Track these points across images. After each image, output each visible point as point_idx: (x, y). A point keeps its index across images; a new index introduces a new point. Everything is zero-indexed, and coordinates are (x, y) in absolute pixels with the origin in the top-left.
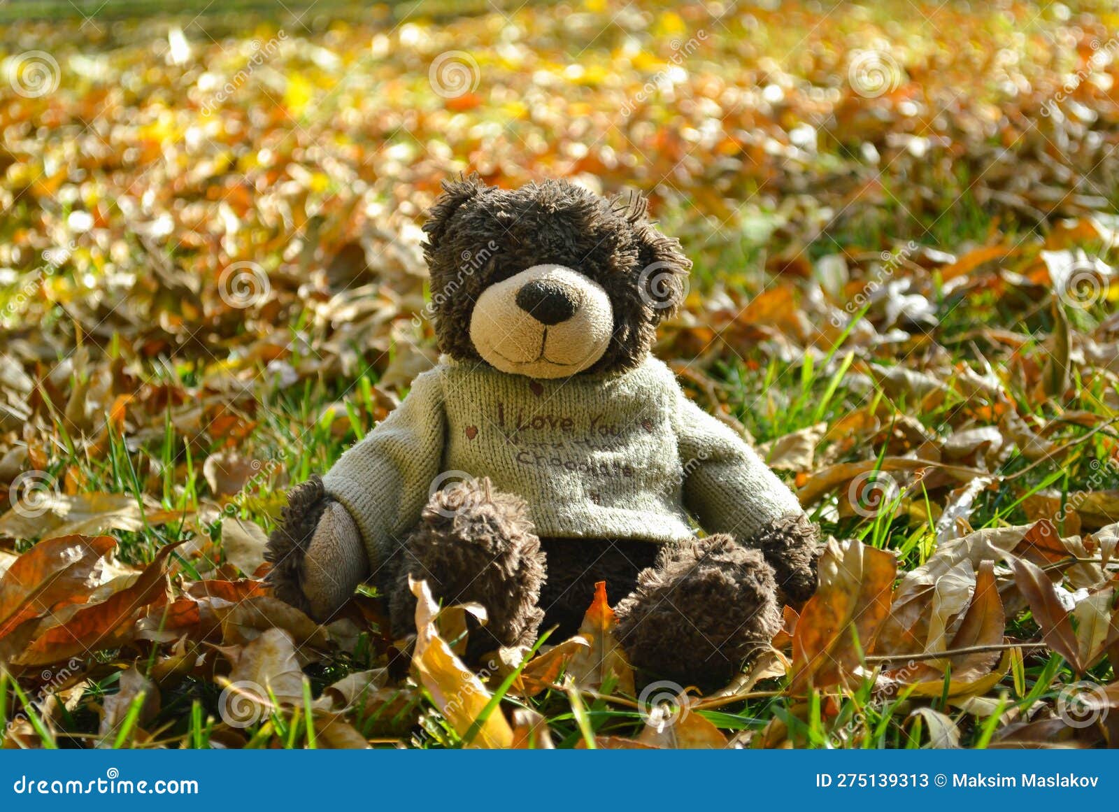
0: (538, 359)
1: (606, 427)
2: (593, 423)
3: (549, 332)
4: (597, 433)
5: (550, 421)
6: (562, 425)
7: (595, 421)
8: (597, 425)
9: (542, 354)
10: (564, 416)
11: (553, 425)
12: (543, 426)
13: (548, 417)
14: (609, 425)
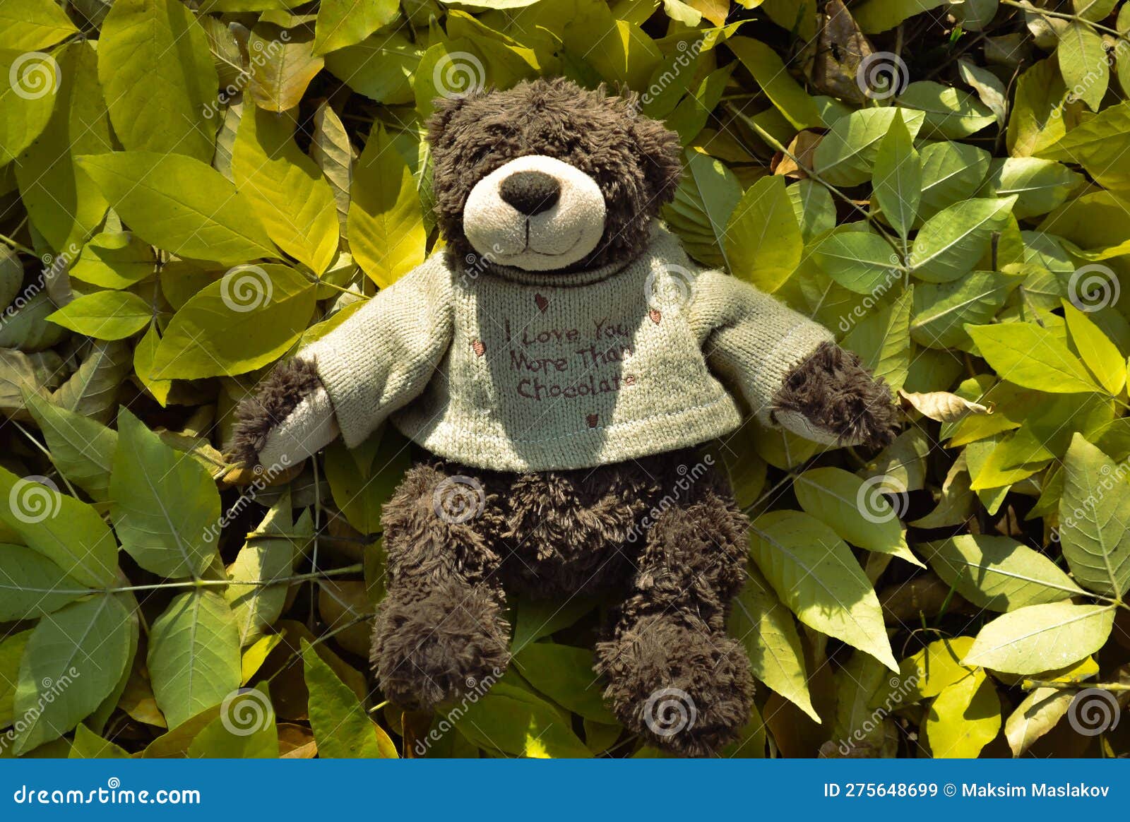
0: (524, 250)
1: (612, 327)
2: (599, 327)
3: (531, 222)
4: (604, 335)
5: (556, 334)
6: (569, 336)
7: (601, 325)
8: (604, 327)
9: (527, 244)
10: (569, 329)
11: (559, 337)
12: (548, 339)
13: (553, 331)
14: (616, 326)
